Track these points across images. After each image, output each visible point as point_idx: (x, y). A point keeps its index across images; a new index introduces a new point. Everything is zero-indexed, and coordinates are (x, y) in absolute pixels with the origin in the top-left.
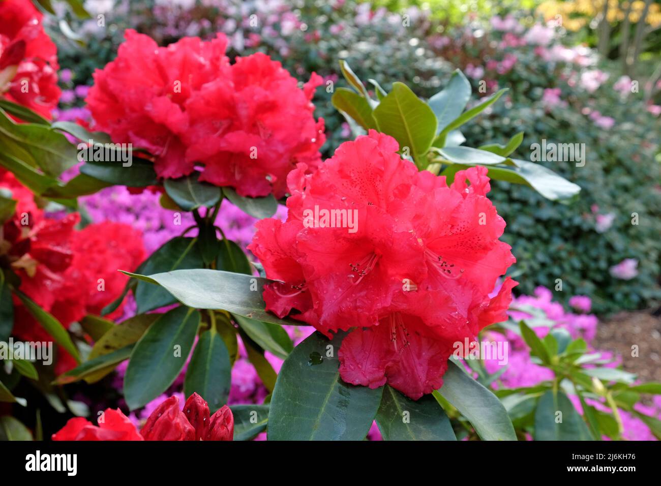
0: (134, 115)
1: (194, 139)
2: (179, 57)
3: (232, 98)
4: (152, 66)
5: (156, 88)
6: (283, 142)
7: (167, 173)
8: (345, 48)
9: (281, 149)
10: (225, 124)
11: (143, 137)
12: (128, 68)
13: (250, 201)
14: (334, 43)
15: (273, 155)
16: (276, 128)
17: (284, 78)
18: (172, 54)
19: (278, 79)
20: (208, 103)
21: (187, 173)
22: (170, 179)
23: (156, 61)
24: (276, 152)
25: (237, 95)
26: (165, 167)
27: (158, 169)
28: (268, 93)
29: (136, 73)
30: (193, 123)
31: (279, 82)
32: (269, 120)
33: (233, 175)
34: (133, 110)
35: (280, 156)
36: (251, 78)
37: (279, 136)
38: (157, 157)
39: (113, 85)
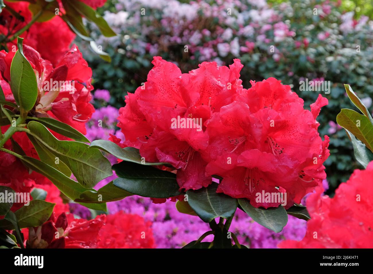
0: (160, 133)
1: (213, 155)
2: (200, 80)
3: (248, 118)
4: (176, 89)
5: (179, 108)
6: (292, 157)
7: (188, 186)
8: (331, 53)
9: (290, 164)
10: (240, 141)
11: (167, 153)
12: (155, 91)
13: (263, 212)
14: (321, 49)
15: (284, 171)
16: (286, 145)
17: (294, 101)
18: (194, 78)
19: (288, 101)
20: (226, 123)
21: (206, 185)
22: (191, 190)
23: (180, 84)
24: (286, 167)
25: (252, 116)
26: (186, 180)
27: (179, 181)
28: (280, 114)
29: (162, 95)
30: (212, 140)
31: (290, 104)
32: (280, 137)
33: (247, 187)
34: (159, 129)
35: (291, 171)
36: (264, 99)
37: (289, 152)
38: (179, 170)
39: (142, 106)
